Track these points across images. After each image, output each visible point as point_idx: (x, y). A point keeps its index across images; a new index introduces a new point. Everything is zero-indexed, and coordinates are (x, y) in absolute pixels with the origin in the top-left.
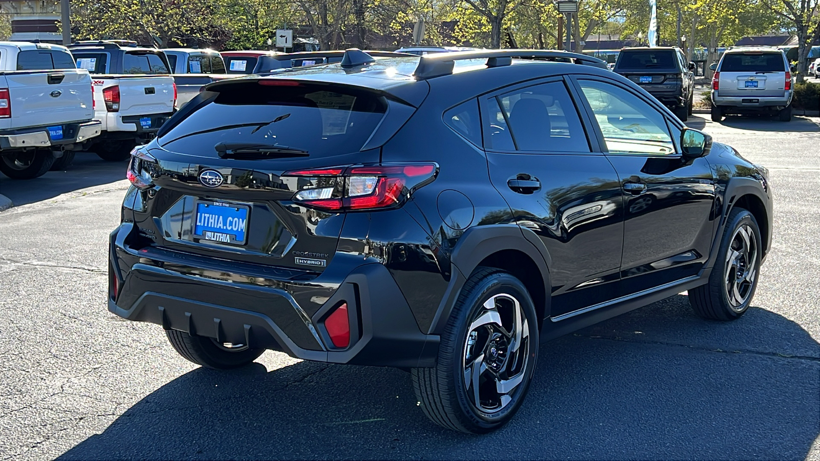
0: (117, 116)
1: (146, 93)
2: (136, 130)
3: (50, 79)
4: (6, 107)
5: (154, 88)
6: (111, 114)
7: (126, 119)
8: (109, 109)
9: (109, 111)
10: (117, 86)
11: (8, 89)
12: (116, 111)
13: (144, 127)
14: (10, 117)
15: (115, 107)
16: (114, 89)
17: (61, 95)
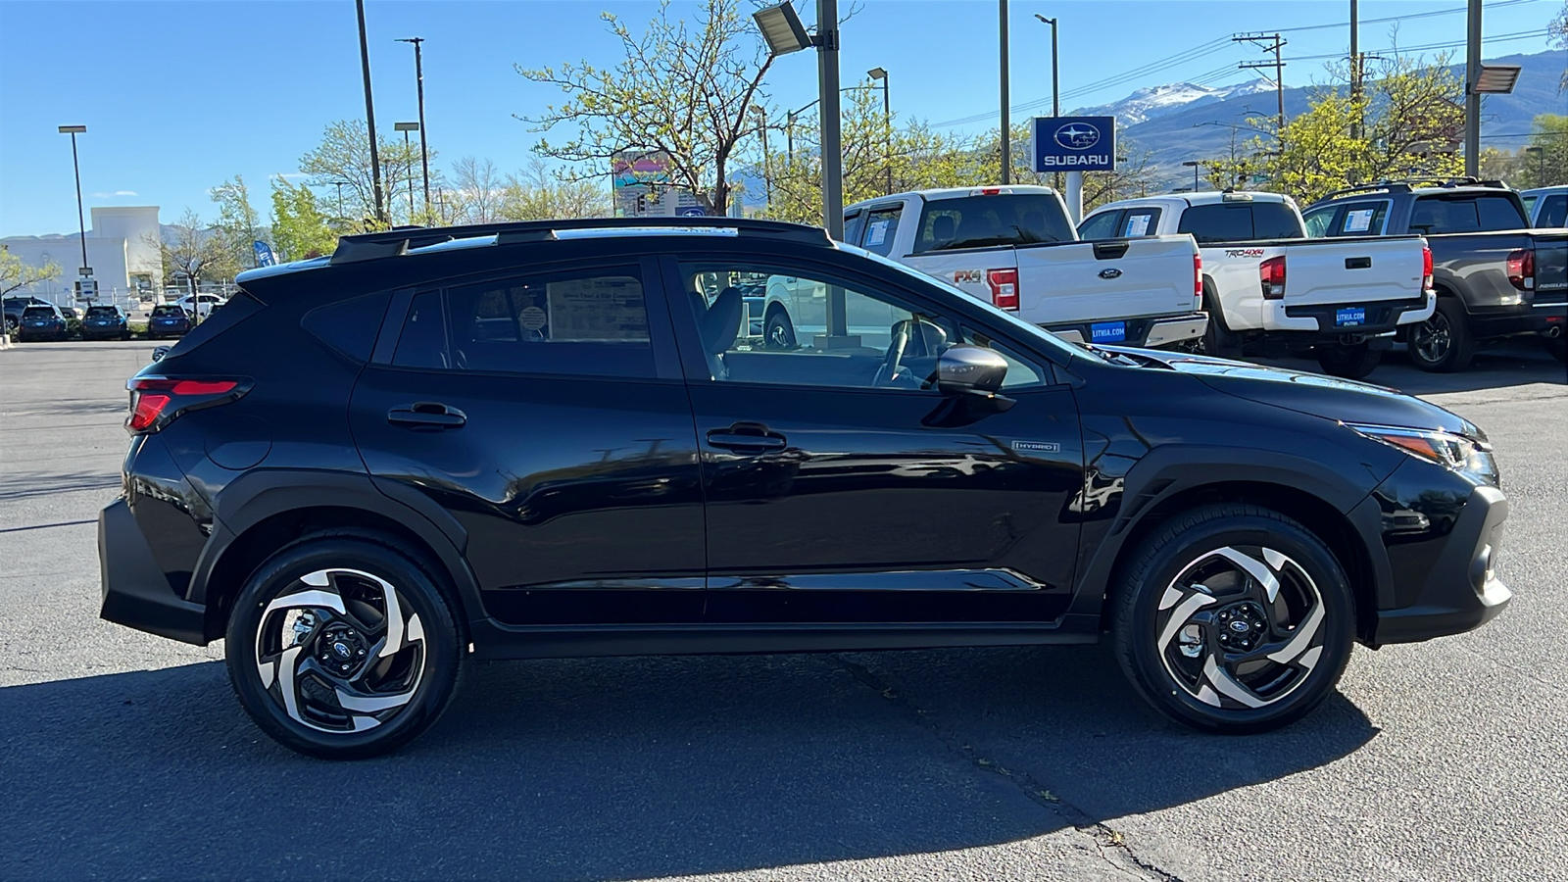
0: (1275, 307)
1: (1347, 267)
2: (1317, 328)
3: (1098, 251)
4: (1013, 295)
5: (1369, 259)
6: (1268, 302)
7: (1292, 311)
8: (1267, 295)
9: (1266, 298)
10: (1283, 257)
11: (1016, 269)
12: (1280, 297)
13: (1346, 324)
14: (1018, 309)
15: (1276, 290)
16: (1279, 260)
17: (1121, 276)
